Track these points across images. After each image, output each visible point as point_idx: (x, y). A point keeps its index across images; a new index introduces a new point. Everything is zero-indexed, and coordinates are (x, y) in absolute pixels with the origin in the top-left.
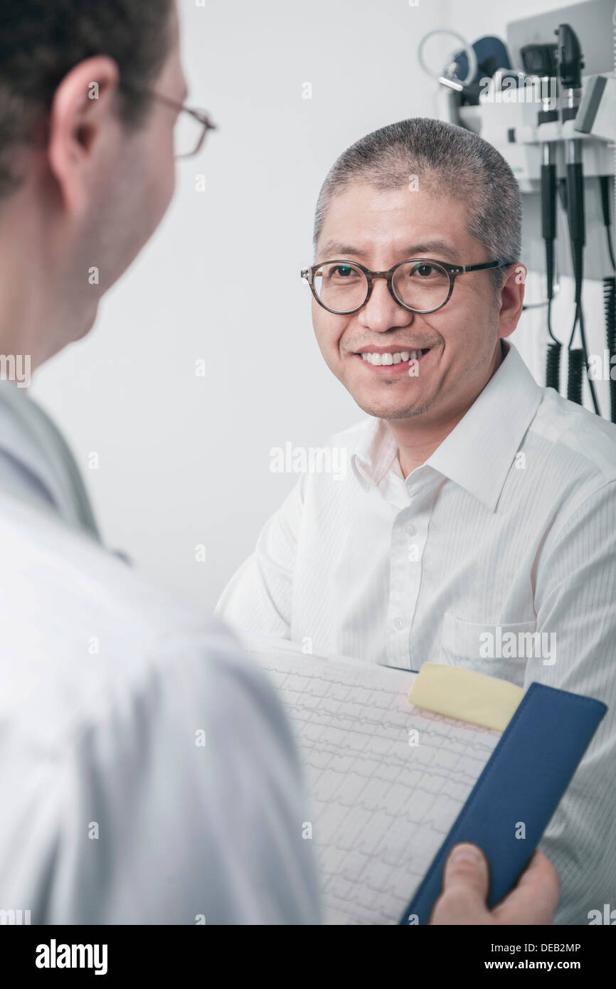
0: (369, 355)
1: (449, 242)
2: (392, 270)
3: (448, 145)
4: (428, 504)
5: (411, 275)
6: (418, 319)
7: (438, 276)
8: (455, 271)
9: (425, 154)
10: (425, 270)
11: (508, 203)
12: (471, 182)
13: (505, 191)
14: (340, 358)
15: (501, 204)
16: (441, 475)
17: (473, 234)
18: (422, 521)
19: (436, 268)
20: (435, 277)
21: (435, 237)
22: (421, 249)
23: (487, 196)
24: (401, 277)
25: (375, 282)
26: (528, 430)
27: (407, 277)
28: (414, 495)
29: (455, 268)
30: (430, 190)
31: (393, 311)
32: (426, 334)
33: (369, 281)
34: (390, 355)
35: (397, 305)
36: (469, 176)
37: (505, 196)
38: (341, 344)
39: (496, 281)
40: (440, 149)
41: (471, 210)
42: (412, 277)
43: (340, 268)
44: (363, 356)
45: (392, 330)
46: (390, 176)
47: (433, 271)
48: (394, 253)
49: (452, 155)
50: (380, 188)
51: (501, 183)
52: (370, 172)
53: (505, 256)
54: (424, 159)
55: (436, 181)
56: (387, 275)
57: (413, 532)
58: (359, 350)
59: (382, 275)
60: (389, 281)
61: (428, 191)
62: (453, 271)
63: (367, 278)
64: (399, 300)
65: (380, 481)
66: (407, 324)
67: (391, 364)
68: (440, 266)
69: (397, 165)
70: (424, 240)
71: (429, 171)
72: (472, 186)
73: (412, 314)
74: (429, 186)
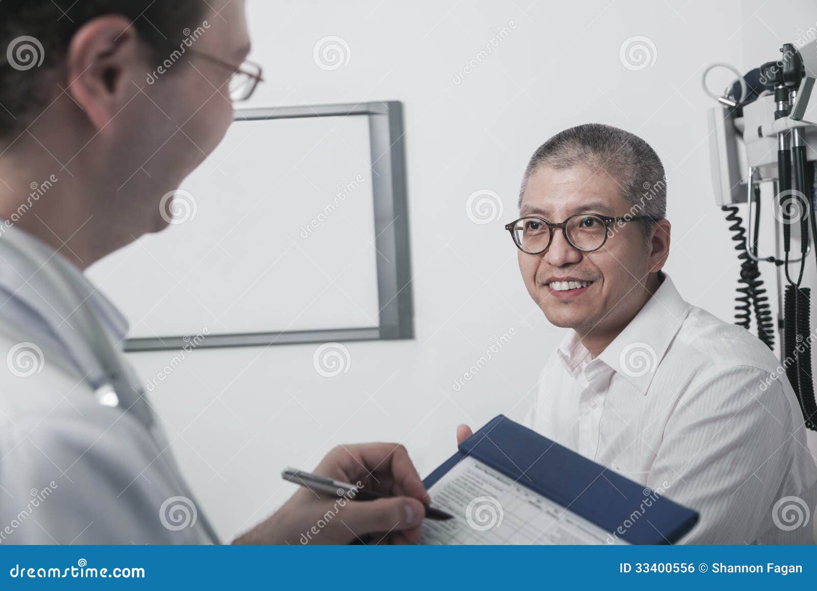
0: (553, 283)
1: (606, 203)
2: (566, 222)
3: (607, 139)
4: (605, 386)
5: (580, 227)
6: (585, 258)
7: (598, 227)
8: (609, 221)
9: (589, 145)
10: (589, 222)
11: (652, 177)
12: (623, 162)
13: (650, 169)
14: (536, 289)
15: (647, 177)
16: (610, 368)
17: (625, 197)
18: (601, 398)
19: (597, 220)
20: (596, 228)
21: (595, 200)
22: (586, 208)
23: (636, 172)
24: (573, 227)
25: (555, 231)
26: (675, 337)
27: (578, 228)
28: (591, 380)
29: (608, 218)
30: (592, 168)
31: (567, 252)
32: (590, 270)
33: (551, 230)
34: (567, 283)
35: (570, 247)
36: (621, 159)
37: (651, 173)
38: (536, 279)
39: (646, 232)
40: (601, 141)
41: (624, 181)
42: (580, 228)
43: (532, 223)
44: (550, 285)
45: (566, 265)
46: (565, 160)
47: (595, 223)
48: (567, 211)
49: (609, 145)
50: (558, 168)
51: (647, 164)
52: (551, 158)
53: (653, 214)
54: (588, 148)
55: (597, 162)
56: (562, 225)
57: (594, 407)
58: (546, 281)
59: (559, 226)
60: (564, 230)
61: (590, 169)
62: (607, 221)
63: (549, 228)
64: (572, 243)
65: (575, 368)
66: (578, 260)
67: (568, 289)
68: (599, 219)
69: (569, 152)
70: (587, 202)
71: (592, 157)
72: (624, 166)
73: (581, 254)
74: (592, 166)
